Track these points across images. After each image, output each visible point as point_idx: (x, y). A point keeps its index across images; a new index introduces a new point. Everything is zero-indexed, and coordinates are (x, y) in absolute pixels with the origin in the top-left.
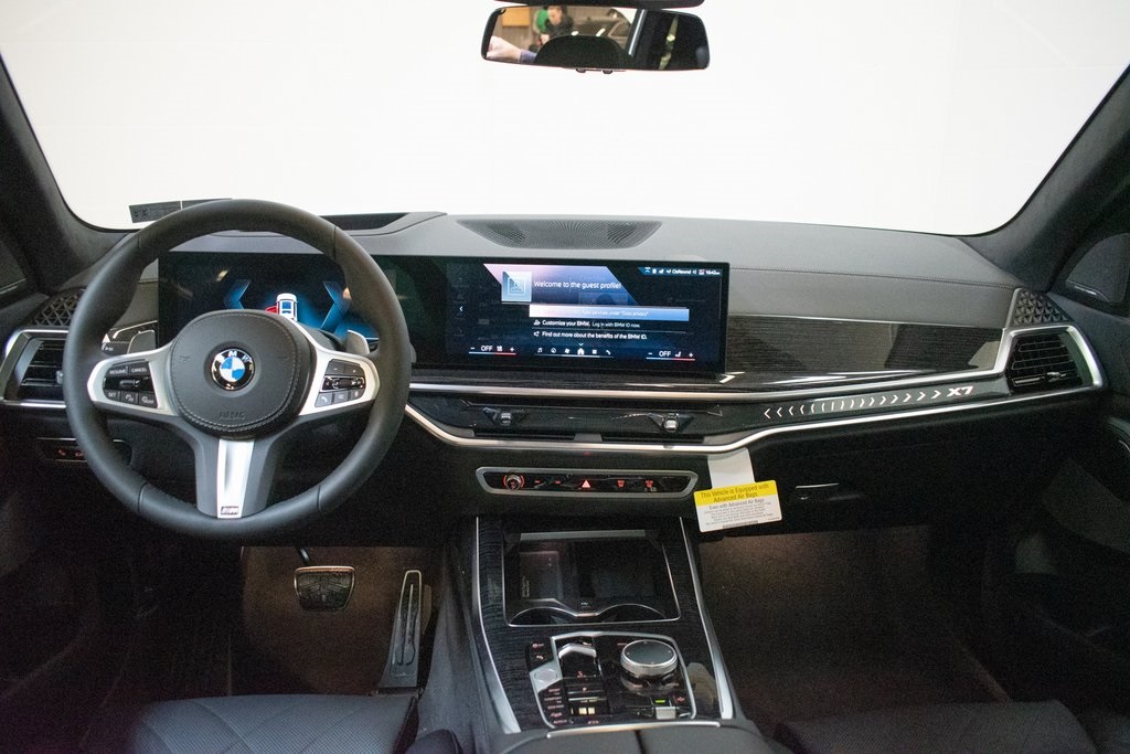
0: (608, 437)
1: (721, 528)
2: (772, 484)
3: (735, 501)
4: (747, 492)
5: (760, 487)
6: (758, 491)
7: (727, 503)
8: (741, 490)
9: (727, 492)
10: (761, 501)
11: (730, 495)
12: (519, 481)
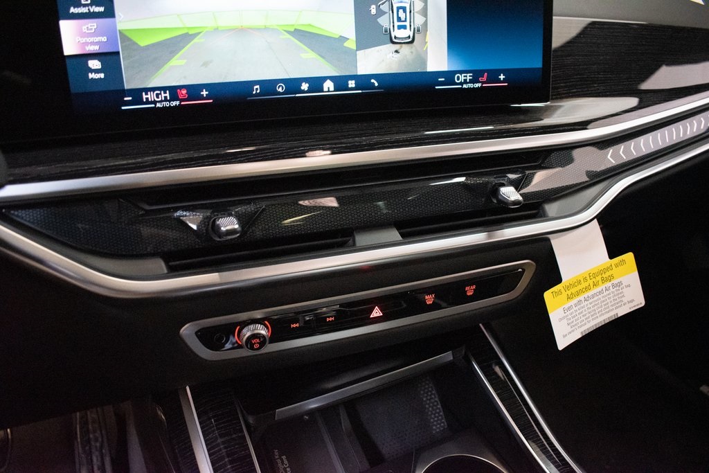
0: (411, 230)
1: (580, 336)
2: (629, 257)
3: (590, 293)
4: (602, 275)
5: (617, 266)
6: (615, 271)
7: (581, 297)
8: (595, 275)
9: (579, 282)
10: (620, 283)
11: (584, 285)
12: (263, 332)
